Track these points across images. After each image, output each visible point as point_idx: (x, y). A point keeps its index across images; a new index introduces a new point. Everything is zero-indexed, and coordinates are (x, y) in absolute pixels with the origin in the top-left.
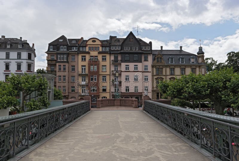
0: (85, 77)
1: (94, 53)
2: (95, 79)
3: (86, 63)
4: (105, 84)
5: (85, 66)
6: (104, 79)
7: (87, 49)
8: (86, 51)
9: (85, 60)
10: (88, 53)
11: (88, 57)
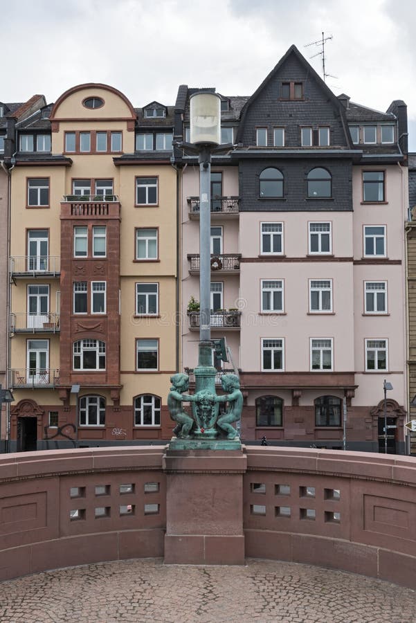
0: (44, 291)
1: (93, 166)
2: (98, 298)
3: (50, 218)
4: (146, 328)
5: (44, 232)
6: (148, 304)
7: (56, 144)
8: (50, 155)
9: (46, 200)
10: (64, 163)
11: (59, 185)
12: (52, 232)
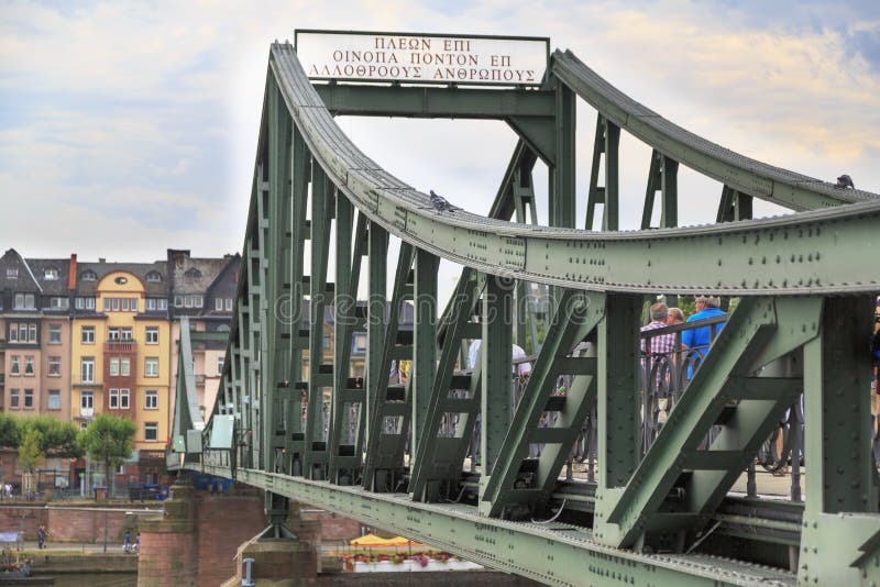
0: (91, 393)
1: (120, 319)
2: (125, 399)
3: (96, 349)
4: (150, 417)
5: (91, 359)
6: (152, 402)
7: (100, 306)
8: (94, 311)
9: (92, 338)
10: (103, 317)
11: (100, 331)
12: (97, 359)
